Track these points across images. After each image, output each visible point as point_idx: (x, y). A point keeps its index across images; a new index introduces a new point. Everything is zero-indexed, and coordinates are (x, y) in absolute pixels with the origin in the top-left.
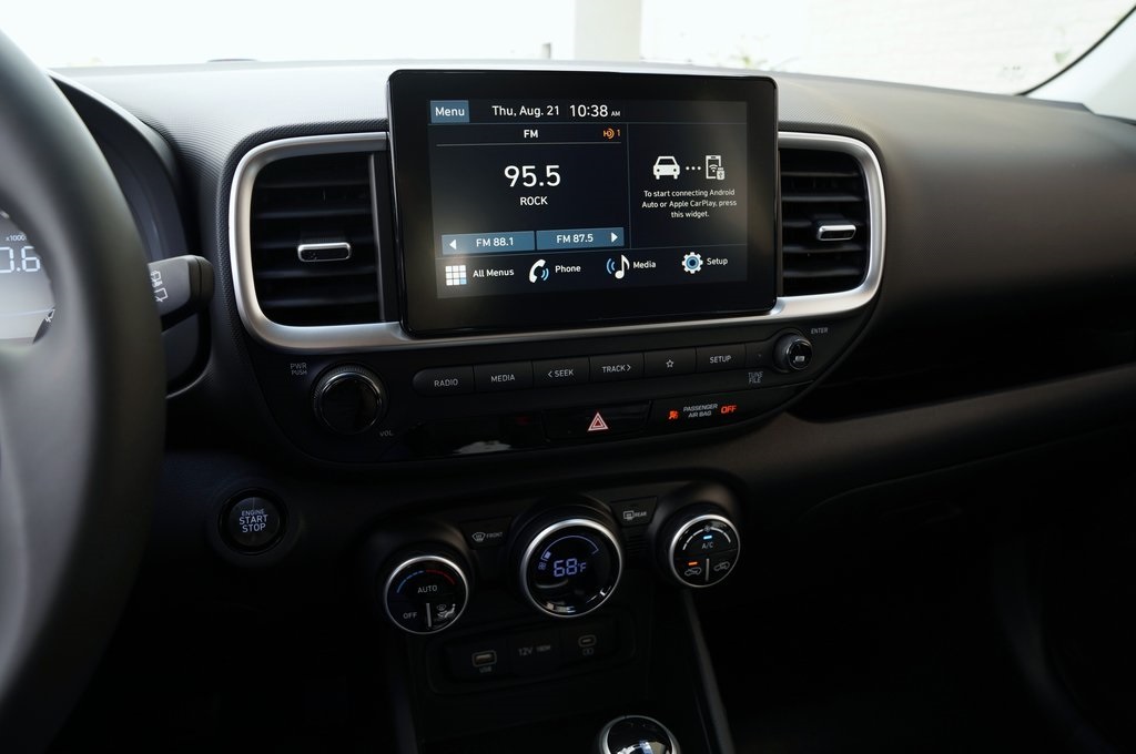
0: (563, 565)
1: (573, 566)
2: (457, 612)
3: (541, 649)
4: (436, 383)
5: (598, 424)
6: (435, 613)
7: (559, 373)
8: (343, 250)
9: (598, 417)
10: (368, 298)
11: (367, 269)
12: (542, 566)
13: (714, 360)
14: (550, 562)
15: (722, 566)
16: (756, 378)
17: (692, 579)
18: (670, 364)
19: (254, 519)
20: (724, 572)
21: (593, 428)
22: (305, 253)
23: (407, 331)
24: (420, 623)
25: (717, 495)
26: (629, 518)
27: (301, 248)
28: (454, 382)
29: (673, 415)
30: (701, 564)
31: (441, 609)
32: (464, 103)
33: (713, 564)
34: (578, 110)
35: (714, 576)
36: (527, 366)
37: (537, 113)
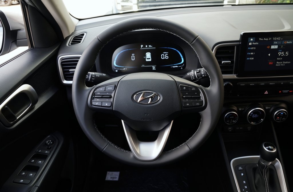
0: (254, 116)
1: (256, 116)
2: (236, 121)
3: (241, 128)
4: (241, 85)
5: (266, 93)
6: (232, 121)
7: (262, 84)
9: (267, 91)
10: (232, 70)
11: (232, 65)
12: (251, 115)
13: (291, 83)
14: (252, 115)
15: (284, 119)
17: (278, 120)
18: (282, 83)
20: (284, 120)
21: (265, 93)
22: (223, 63)
23: (237, 76)
24: (230, 122)
25: (283, 105)
26: (267, 108)
28: (244, 85)
29: (280, 92)
30: (280, 118)
31: (233, 121)
32: (255, 38)
33: (282, 118)
34: (275, 39)
35: (282, 120)
36: (256, 82)
37: (267, 39)
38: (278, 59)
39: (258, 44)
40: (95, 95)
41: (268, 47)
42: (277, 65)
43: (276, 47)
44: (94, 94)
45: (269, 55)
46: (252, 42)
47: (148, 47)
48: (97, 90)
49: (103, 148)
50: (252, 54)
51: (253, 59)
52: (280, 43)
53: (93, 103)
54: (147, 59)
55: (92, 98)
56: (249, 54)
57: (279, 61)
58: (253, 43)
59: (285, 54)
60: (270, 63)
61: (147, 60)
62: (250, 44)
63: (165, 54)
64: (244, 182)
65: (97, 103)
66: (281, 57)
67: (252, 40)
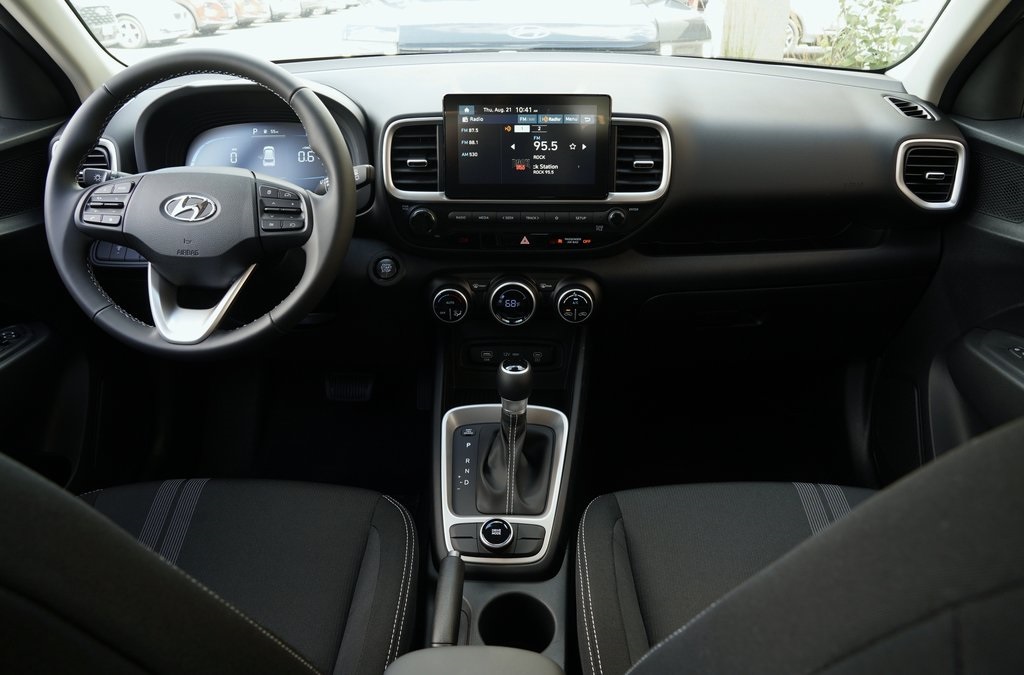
0: (510, 303)
1: (513, 304)
2: (462, 314)
3: (514, 354)
4: (457, 218)
5: (525, 241)
6: (453, 313)
7: (507, 218)
8: (424, 163)
9: (525, 238)
10: (433, 182)
11: (434, 170)
12: (499, 300)
13: (578, 218)
14: (504, 300)
15: (583, 314)
16: (600, 228)
17: (567, 317)
18: (557, 218)
19: (386, 266)
20: (583, 317)
21: (523, 243)
22: (410, 163)
23: (447, 196)
24: (446, 317)
26: (542, 287)
27: (409, 161)
28: (464, 218)
29: (560, 241)
30: (573, 311)
31: (455, 312)
32: (473, 107)
33: (578, 312)
34: (520, 109)
35: (579, 318)
36: (492, 214)
37: (502, 111)
38: (535, 157)
39: (482, 120)
40: (90, 201)
41: (508, 129)
42: (535, 172)
43: (526, 129)
44: (89, 199)
45: (513, 147)
46: (469, 116)
47: (269, 133)
48: (97, 191)
49: (95, 311)
50: (472, 142)
51: (475, 154)
52: (532, 119)
53: (85, 218)
54: (266, 161)
55: (85, 207)
56: (466, 143)
57: (539, 162)
58: (471, 119)
59: (549, 145)
60: (519, 167)
61: (266, 164)
62: (465, 120)
63: (306, 151)
64: (468, 461)
65: (92, 216)
66: (540, 152)
67: (467, 110)
